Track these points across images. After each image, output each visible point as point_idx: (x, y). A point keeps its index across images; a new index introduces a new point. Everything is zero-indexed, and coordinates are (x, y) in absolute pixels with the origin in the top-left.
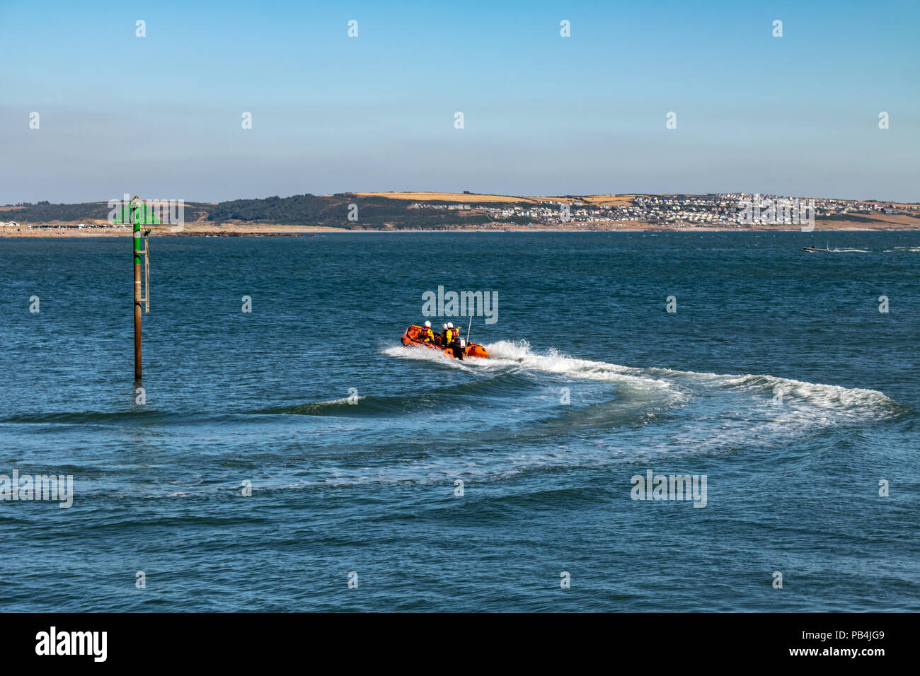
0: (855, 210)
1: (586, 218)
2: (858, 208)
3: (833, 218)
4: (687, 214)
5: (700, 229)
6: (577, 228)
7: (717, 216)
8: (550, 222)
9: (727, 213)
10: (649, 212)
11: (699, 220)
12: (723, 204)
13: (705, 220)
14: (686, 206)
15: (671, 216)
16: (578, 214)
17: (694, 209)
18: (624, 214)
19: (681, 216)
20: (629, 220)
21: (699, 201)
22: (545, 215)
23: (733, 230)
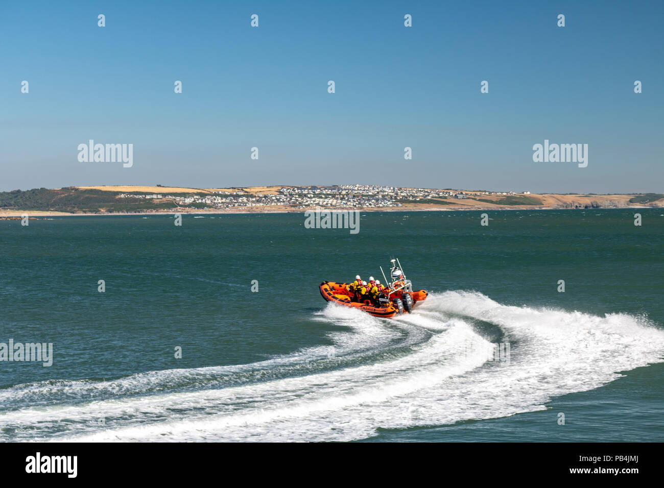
0: (437, 196)
1: (246, 203)
2: (439, 195)
3: (421, 201)
4: (318, 200)
6: (240, 210)
7: (339, 201)
8: (220, 206)
9: (346, 199)
10: (291, 199)
11: (327, 204)
12: (344, 192)
13: (331, 204)
14: (317, 194)
15: (307, 201)
16: (240, 201)
17: (323, 196)
18: (273, 200)
19: (314, 201)
20: (277, 204)
21: (327, 191)
22: (216, 201)
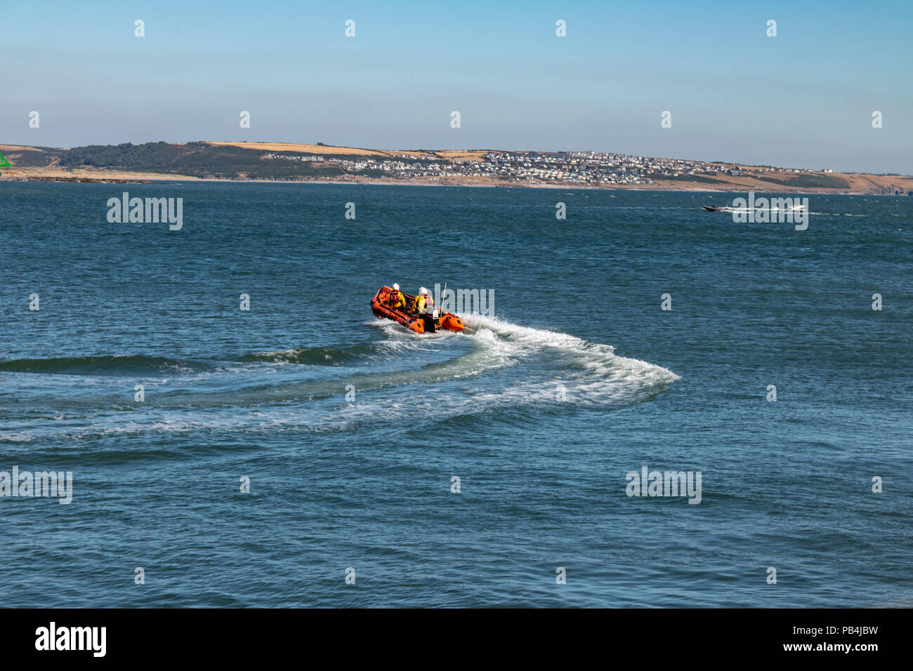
0: (702, 171)
1: (439, 172)
2: (705, 169)
3: (680, 178)
4: (538, 171)
5: (550, 186)
6: (429, 182)
7: (567, 174)
8: (403, 175)
9: (577, 171)
10: (501, 169)
11: (550, 177)
12: (574, 162)
13: (556, 178)
14: (537, 163)
15: (523, 172)
16: (431, 169)
17: (545, 166)
18: (476, 169)
19: (532, 173)
20: (481, 175)
21: (550, 158)
22: (397, 168)
23: (583, 188)
